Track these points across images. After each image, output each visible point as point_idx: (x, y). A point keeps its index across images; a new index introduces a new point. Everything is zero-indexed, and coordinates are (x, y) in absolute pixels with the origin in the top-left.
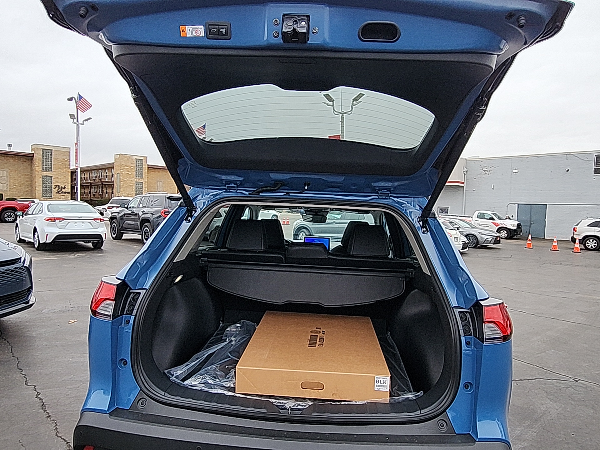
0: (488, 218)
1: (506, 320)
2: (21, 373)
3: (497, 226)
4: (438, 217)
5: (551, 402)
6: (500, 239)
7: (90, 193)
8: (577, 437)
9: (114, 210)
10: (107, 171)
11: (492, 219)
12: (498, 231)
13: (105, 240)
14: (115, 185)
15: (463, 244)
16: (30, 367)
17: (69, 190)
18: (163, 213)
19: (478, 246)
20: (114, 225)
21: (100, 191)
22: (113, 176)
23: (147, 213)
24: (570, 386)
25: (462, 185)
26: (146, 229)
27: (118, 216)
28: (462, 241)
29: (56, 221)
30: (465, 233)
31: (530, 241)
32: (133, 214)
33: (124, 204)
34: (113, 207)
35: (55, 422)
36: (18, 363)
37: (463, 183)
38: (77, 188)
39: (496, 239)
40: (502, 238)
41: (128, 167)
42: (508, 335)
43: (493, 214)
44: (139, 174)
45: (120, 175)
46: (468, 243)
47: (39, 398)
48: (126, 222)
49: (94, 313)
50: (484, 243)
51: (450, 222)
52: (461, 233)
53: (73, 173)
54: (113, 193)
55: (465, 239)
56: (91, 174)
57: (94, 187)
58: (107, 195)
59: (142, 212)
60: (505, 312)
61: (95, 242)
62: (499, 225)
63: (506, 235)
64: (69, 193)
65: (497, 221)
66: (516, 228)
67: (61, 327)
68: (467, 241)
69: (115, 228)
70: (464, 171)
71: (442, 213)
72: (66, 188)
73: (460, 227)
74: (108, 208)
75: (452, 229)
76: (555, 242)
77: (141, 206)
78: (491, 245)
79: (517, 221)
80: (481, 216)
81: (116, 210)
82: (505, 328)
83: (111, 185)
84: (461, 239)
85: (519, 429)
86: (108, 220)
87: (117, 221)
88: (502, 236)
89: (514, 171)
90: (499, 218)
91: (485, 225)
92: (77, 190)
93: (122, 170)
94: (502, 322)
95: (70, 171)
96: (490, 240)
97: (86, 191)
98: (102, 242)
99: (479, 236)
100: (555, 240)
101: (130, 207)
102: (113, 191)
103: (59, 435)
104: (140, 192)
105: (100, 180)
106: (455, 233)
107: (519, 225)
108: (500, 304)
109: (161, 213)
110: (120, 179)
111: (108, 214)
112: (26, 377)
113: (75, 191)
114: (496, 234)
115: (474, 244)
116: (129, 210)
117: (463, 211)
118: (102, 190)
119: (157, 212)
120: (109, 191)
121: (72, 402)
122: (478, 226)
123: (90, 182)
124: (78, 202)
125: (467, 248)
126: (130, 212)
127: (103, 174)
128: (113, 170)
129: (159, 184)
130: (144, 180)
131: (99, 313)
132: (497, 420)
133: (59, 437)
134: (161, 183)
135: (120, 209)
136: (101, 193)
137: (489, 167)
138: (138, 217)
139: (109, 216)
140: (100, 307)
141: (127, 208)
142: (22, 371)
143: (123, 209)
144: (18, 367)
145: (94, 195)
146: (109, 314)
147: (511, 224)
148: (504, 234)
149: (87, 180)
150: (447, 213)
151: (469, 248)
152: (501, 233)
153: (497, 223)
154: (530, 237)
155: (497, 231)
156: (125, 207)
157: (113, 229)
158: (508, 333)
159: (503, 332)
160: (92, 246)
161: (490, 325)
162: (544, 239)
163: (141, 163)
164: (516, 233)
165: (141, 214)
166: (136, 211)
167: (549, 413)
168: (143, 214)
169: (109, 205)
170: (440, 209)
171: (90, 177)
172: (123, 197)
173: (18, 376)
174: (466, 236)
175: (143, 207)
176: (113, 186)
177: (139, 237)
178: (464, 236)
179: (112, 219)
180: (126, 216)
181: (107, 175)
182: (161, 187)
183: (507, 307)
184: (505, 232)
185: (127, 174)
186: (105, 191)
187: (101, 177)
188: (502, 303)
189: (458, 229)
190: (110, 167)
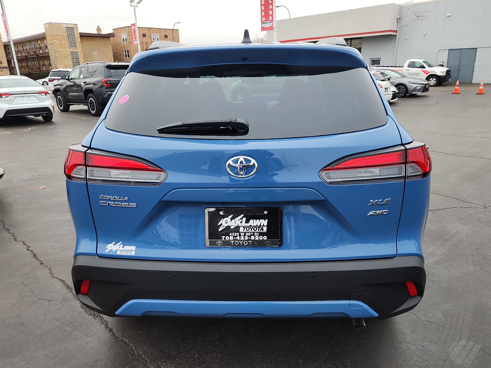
0: (419, 66)
1: (427, 160)
2: (8, 232)
3: (427, 74)
4: (370, 69)
5: (462, 225)
6: (428, 87)
7: (27, 66)
8: (481, 251)
9: (56, 82)
10: (39, 42)
11: (423, 67)
12: (428, 78)
13: (54, 113)
14: (50, 55)
15: (393, 94)
16: (15, 227)
17: (6, 65)
18: (104, 82)
19: (408, 94)
20: (59, 98)
21: (36, 63)
22: (46, 47)
23: (89, 84)
24: (480, 212)
25: (395, 34)
26: (91, 99)
27: (62, 88)
28: (392, 92)
29: (3, 97)
30: (395, 83)
31: (457, 86)
32: (75, 85)
33: (64, 76)
34: (54, 79)
35: (49, 267)
36: (3, 225)
37: (396, 32)
38: (14, 62)
39: (425, 87)
40: (431, 86)
41: (60, 37)
42: (427, 172)
43: (423, 62)
44: (73, 44)
45: (54, 46)
46: (397, 93)
47: (30, 250)
48: (70, 93)
49: (69, 177)
50: (413, 92)
51: (381, 73)
52: (392, 83)
53: (6, 47)
54: (50, 66)
55: (395, 89)
56: (24, 46)
57: (29, 60)
58: (44, 67)
59: (84, 83)
60: (426, 153)
61: (45, 115)
62: (429, 73)
63: (435, 82)
64: (6, 67)
65: (427, 69)
66: (445, 74)
67: (33, 193)
68: (397, 91)
69: (61, 101)
70: (397, 19)
71: (374, 64)
72: (3, 63)
73: (390, 78)
74: (49, 81)
75: (383, 80)
76: (482, 86)
77: (82, 77)
78: (419, 93)
79: (447, 67)
80: (412, 65)
81: (59, 82)
82: (425, 167)
83: (47, 57)
84: (391, 89)
85: (432, 247)
86: (52, 93)
87: (61, 93)
88: (430, 83)
89: (448, 15)
90: (430, 66)
91: (415, 74)
92: (14, 64)
93: (54, 41)
94: (423, 162)
95: (2, 44)
96: (419, 88)
97: (23, 65)
98: (52, 114)
99: (409, 85)
100: (482, 84)
101: (71, 79)
102: (50, 63)
103: (54, 276)
104: (77, 63)
105: (35, 52)
106: (385, 84)
107: (448, 72)
108: (422, 146)
109: (103, 83)
110: (54, 50)
111: (51, 87)
112: (13, 235)
113: (13, 66)
114: (425, 81)
115: (403, 93)
116: (70, 82)
117: (394, 61)
118: (39, 63)
119: (98, 82)
120: (46, 63)
121: (59, 251)
122: (408, 75)
123: (25, 55)
124: (19, 77)
125: (397, 98)
126: (72, 84)
127: (36, 46)
128: (45, 41)
129: (95, 53)
130: (79, 49)
131: (74, 177)
132: (413, 240)
133: (55, 277)
134: (96, 51)
135: (61, 81)
136: (38, 66)
137: (423, 12)
138: (81, 88)
139: (53, 89)
140: (73, 172)
141: (68, 80)
142: (9, 231)
143: (64, 81)
144: (4, 227)
145: (32, 69)
146: (83, 177)
147: (441, 71)
148: (433, 81)
149: (21, 53)
150: (379, 64)
151: (398, 97)
152: (430, 80)
153: (427, 71)
154: (458, 83)
155: (426, 79)
156: (66, 79)
157: (59, 102)
158: (427, 171)
159: (423, 169)
160: (42, 119)
161: (413, 165)
162: (471, 83)
163: (72, 31)
164: (444, 80)
165: (83, 85)
166: (78, 82)
167: (459, 234)
168: (85, 85)
169: (49, 77)
170: (372, 61)
171: (23, 50)
172: (61, 68)
173: (7, 235)
174: (397, 86)
175: (84, 78)
176: (48, 58)
177: (86, 107)
178: (394, 86)
179: (56, 92)
180: (69, 88)
181: (40, 47)
182: (97, 56)
183: (428, 148)
184: (434, 79)
185: (60, 44)
186: (41, 63)
187: (35, 49)
188: (424, 145)
189: (389, 80)
190: (42, 38)
